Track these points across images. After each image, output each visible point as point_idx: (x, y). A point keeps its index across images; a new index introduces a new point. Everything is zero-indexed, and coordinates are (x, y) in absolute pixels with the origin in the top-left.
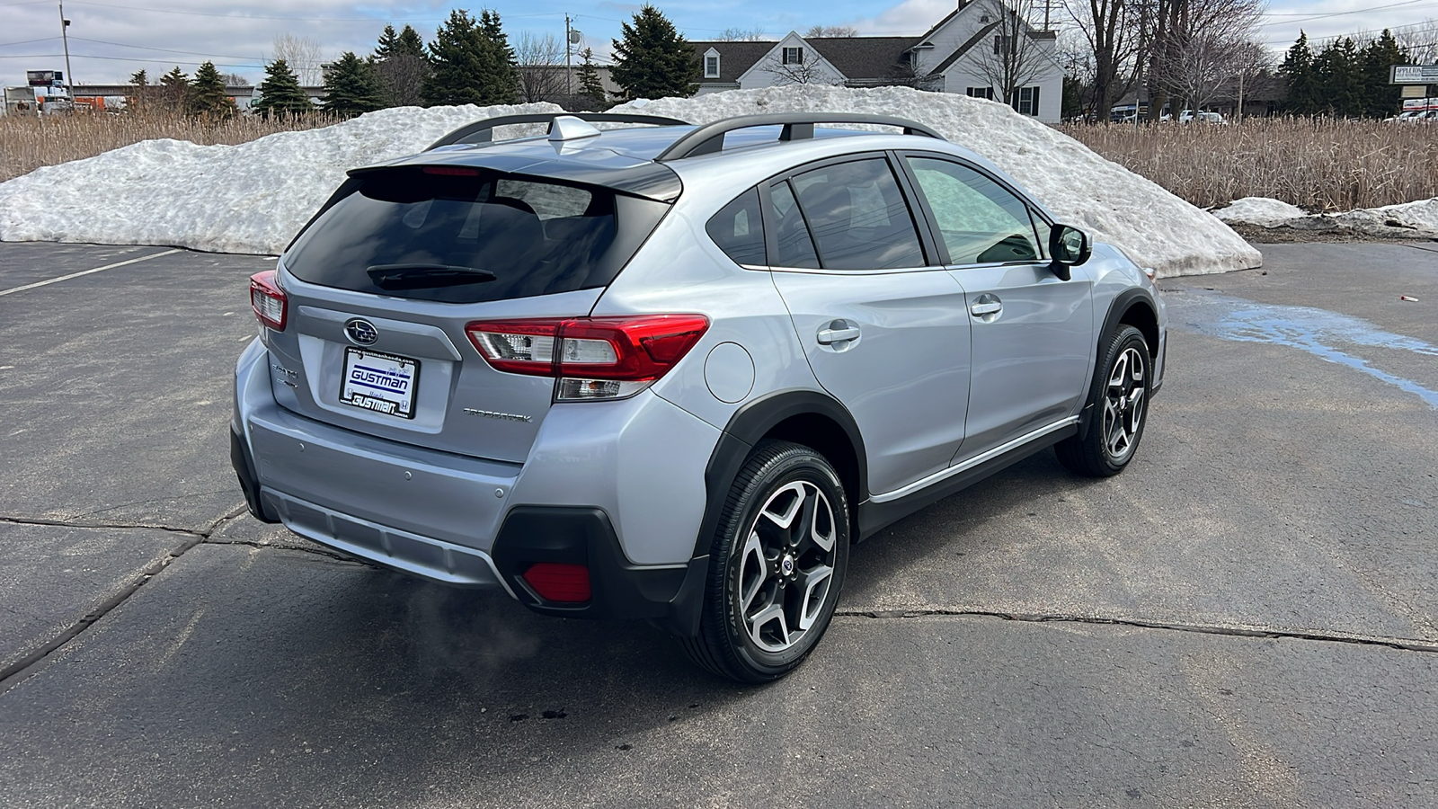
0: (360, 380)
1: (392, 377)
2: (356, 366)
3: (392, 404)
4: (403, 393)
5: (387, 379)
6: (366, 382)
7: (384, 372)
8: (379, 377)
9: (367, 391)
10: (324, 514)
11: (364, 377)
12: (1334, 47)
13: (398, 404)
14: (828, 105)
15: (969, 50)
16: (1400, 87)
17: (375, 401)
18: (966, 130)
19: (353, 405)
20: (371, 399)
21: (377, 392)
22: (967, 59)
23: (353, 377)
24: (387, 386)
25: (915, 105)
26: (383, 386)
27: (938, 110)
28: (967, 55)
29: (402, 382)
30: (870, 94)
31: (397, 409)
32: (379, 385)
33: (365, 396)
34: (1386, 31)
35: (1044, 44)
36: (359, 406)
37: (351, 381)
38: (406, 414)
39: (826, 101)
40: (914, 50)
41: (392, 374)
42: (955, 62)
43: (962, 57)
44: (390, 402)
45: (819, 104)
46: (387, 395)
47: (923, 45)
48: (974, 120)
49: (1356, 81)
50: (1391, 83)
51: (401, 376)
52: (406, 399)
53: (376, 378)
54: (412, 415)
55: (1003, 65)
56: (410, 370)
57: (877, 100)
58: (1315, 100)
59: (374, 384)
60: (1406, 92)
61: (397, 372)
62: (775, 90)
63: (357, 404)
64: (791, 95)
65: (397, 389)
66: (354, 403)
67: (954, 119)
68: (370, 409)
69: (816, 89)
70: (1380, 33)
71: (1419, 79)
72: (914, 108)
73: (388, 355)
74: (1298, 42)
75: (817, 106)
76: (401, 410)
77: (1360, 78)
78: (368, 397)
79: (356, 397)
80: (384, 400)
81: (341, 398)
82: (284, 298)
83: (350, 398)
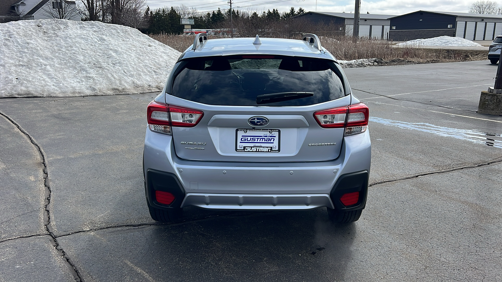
0: (246, 141)
1: (266, 138)
2: (242, 136)
3: (268, 148)
4: (273, 143)
5: (263, 139)
6: (250, 141)
7: (261, 136)
8: (258, 139)
9: (252, 145)
10: (238, 197)
12: (158, 12)
13: (271, 148)
14: (69, 27)
15: (43, 6)
16: (184, 25)
17: (258, 148)
18: (128, 38)
19: (245, 151)
20: (255, 148)
21: (259, 145)
22: (42, 10)
23: (242, 140)
24: (263, 142)
25: (106, 28)
26: (261, 142)
27: (115, 31)
28: (42, 8)
29: (271, 139)
30: (85, 24)
31: (271, 150)
32: (259, 142)
34: (172, 7)
35: (73, 6)
36: (249, 151)
37: (240, 142)
38: (277, 150)
39: (68, 26)
40: (17, 5)
41: (265, 137)
42: (38, 11)
43: (40, 9)
44: (267, 147)
45: (65, 27)
46: (264, 145)
47: (21, 3)
48: (129, 34)
49: (168, 23)
50: (181, 24)
51: (270, 137)
52: (275, 145)
54: (279, 150)
55: (58, 13)
56: (276, 134)
57: (88, 26)
58: (157, 29)
59: (256, 141)
60: (186, 27)
61: (268, 135)
62: (44, 21)
64: (51, 23)
65: (269, 142)
66: (245, 150)
67: (122, 34)
68: (256, 151)
69: (62, 21)
70: (170, 8)
71: (188, 23)
72: (106, 29)
73: (263, 129)
74: (147, 9)
75: (65, 28)
76: (273, 149)
77: (169, 22)
78: (253, 147)
79: (246, 148)
80: (264, 147)
81: (236, 150)
82: (202, 113)
83: (243, 149)
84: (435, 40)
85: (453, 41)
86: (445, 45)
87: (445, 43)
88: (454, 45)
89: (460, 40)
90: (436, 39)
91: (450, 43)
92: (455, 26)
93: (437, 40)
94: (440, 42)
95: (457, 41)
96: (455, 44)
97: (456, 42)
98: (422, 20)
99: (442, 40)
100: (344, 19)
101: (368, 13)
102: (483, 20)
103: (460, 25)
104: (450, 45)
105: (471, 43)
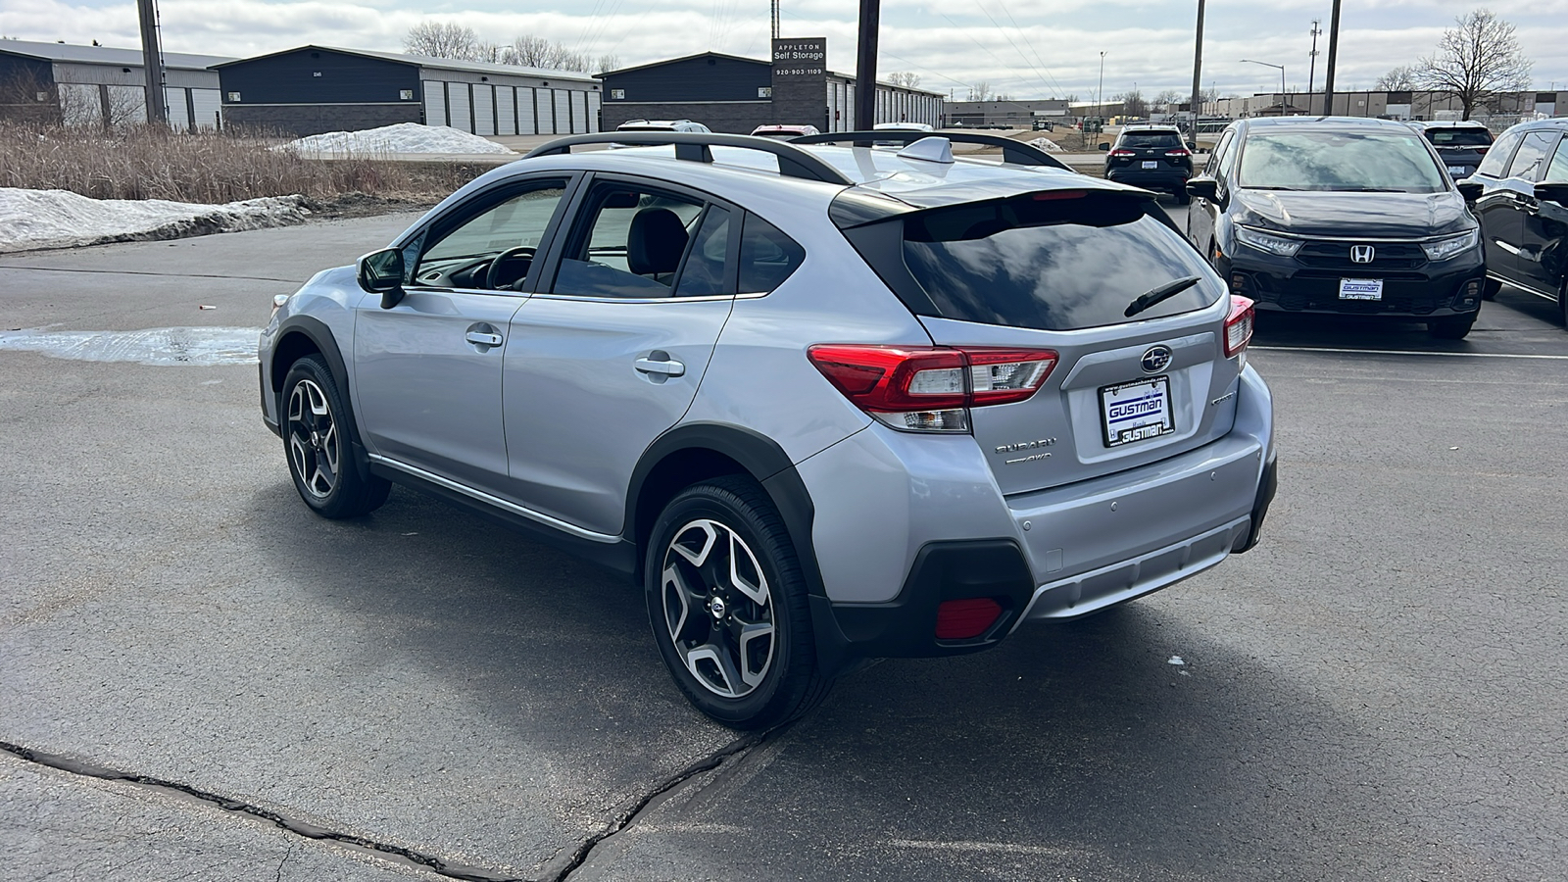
0: (1119, 417)
1: (1148, 401)
2: (1113, 405)
4: (1160, 411)
5: (1144, 404)
6: (1126, 416)
7: (1141, 399)
8: (1137, 405)
9: (1129, 424)
11: (1123, 412)
13: (1161, 423)
17: (1142, 430)
19: (1124, 444)
20: (1138, 430)
21: (1139, 421)
23: (1111, 416)
24: (1146, 411)
26: (1143, 412)
29: (1157, 401)
31: (1161, 429)
32: (1140, 413)
33: (1132, 430)
36: (1130, 442)
37: (1111, 423)
38: (1168, 429)
41: (1148, 397)
44: (1156, 424)
46: (1148, 420)
51: (1155, 396)
52: (1165, 415)
53: (1135, 408)
54: (1173, 428)
56: (1161, 386)
59: (1135, 414)
61: (1151, 394)
63: (1127, 440)
65: (1155, 409)
66: (1124, 441)
68: (1141, 439)
73: (1144, 380)
76: (1164, 428)
78: (1135, 429)
79: (1124, 434)
80: (1150, 425)
81: (1106, 444)
82: (1051, 354)
83: (1116, 438)
84: (384, 135)
85: (436, 139)
86: (416, 149)
87: (414, 143)
88: (441, 150)
89: (453, 136)
90: (385, 132)
91: (428, 144)
92: (419, 95)
93: (388, 134)
94: (400, 142)
95: (445, 137)
96: (443, 145)
97: (443, 141)
98: (319, 74)
99: (403, 137)
100: (47, 64)
101: (95, 44)
102: (484, 79)
103: (432, 91)
104: (431, 149)
105: (485, 144)
